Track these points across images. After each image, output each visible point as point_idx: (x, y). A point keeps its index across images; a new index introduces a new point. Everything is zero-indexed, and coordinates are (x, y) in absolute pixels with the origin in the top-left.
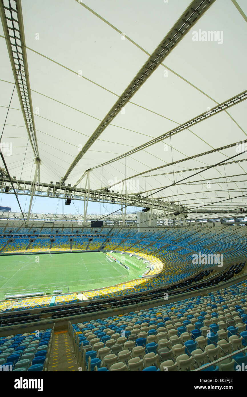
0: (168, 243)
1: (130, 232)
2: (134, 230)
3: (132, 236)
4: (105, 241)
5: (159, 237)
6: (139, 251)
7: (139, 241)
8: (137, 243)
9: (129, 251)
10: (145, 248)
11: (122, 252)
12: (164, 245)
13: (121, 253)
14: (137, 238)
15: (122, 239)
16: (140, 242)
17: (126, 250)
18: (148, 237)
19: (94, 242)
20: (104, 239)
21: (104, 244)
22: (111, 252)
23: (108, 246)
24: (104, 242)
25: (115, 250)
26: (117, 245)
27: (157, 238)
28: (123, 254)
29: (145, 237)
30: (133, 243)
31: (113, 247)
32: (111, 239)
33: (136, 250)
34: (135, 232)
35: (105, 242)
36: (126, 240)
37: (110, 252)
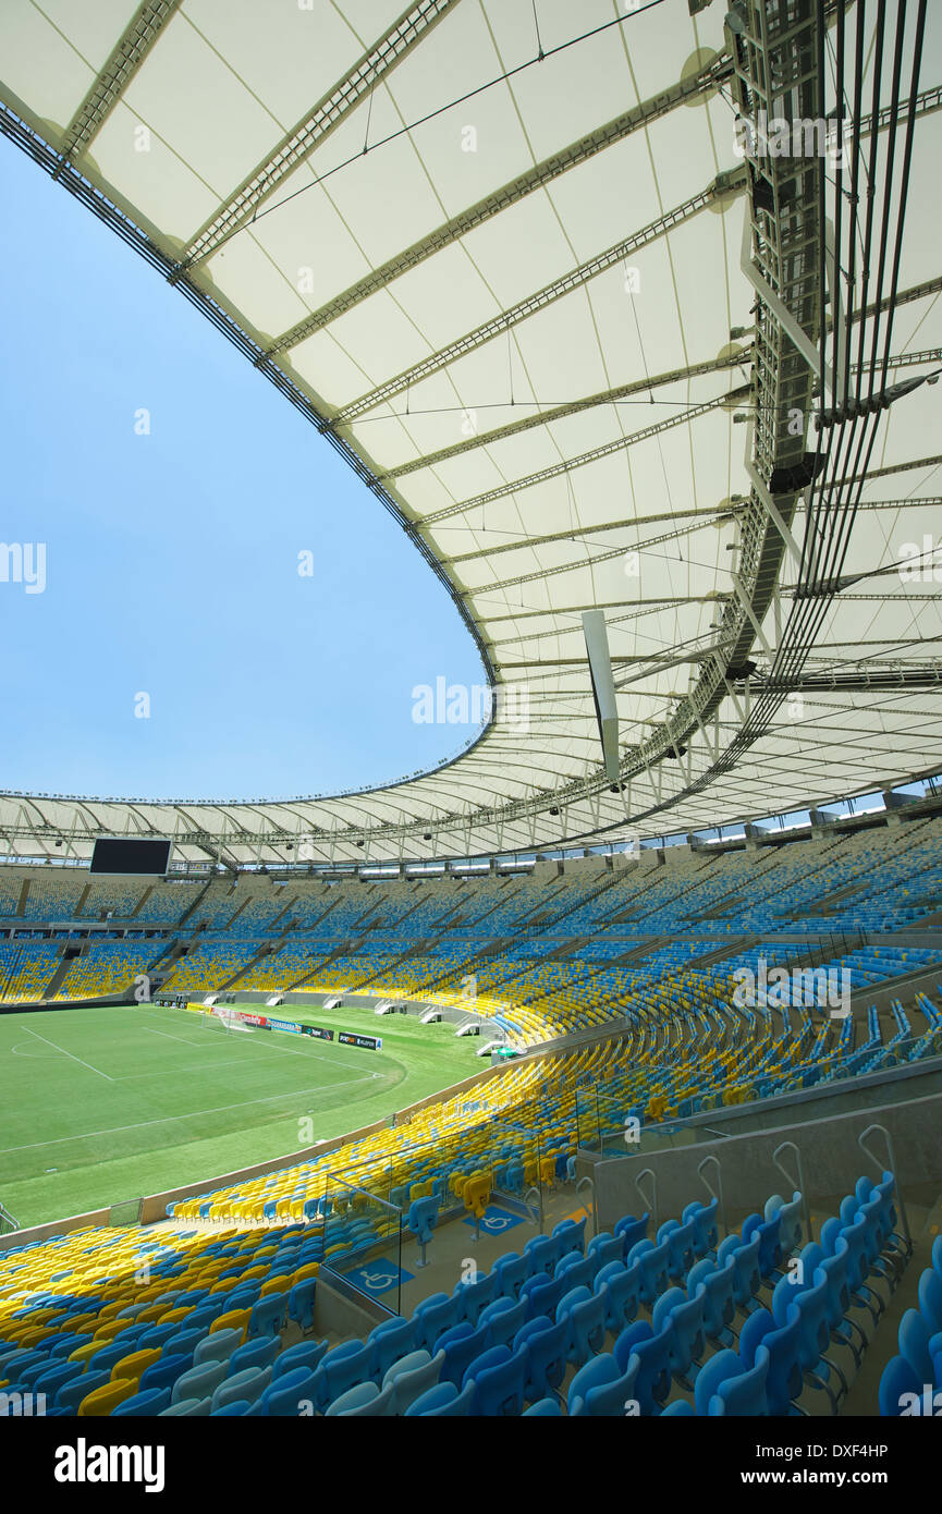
0: (496, 935)
1: (295, 909)
2: (317, 904)
3: (312, 928)
4: (166, 954)
5: (444, 922)
6: (368, 982)
7: (350, 942)
8: (344, 952)
9: (311, 985)
10: (394, 966)
11: (274, 995)
12: (485, 944)
13: (273, 1002)
14: (339, 932)
15: (258, 939)
16: (358, 948)
17: (296, 985)
18: (393, 927)
19: (95, 960)
20: (157, 946)
21: (158, 967)
22: (210, 1000)
23: (181, 975)
24: (159, 958)
25: (232, 991)
26: (240, 969)
27: (436, 925)
28: (280, 1003)
29: (375, 928)
30: (325, 955)
31: (219, 978)
32: (198, 945)
33: (350, 977)
34: (324, 910)
35: (166, 960)
36: (284, 944)
37: (202, 1000)
